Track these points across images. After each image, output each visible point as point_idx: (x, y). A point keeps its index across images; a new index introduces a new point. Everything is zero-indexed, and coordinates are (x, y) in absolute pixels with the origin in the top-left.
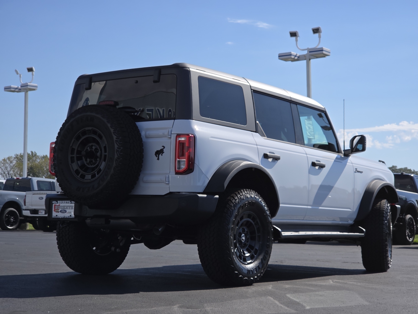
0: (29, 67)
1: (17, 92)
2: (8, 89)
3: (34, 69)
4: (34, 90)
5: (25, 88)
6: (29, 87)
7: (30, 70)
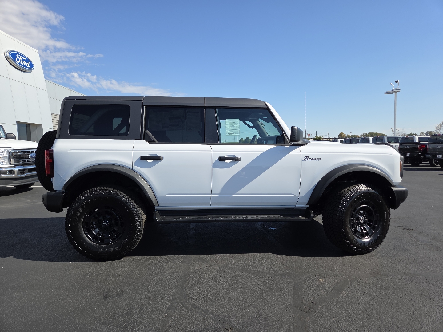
0: (396, 80)
1: (392, 93)
2: (386, 93)
3: (399, 81)
4: (399, 91)
5: (394, 92)
6: (395, 91)
7: (397, 82)
